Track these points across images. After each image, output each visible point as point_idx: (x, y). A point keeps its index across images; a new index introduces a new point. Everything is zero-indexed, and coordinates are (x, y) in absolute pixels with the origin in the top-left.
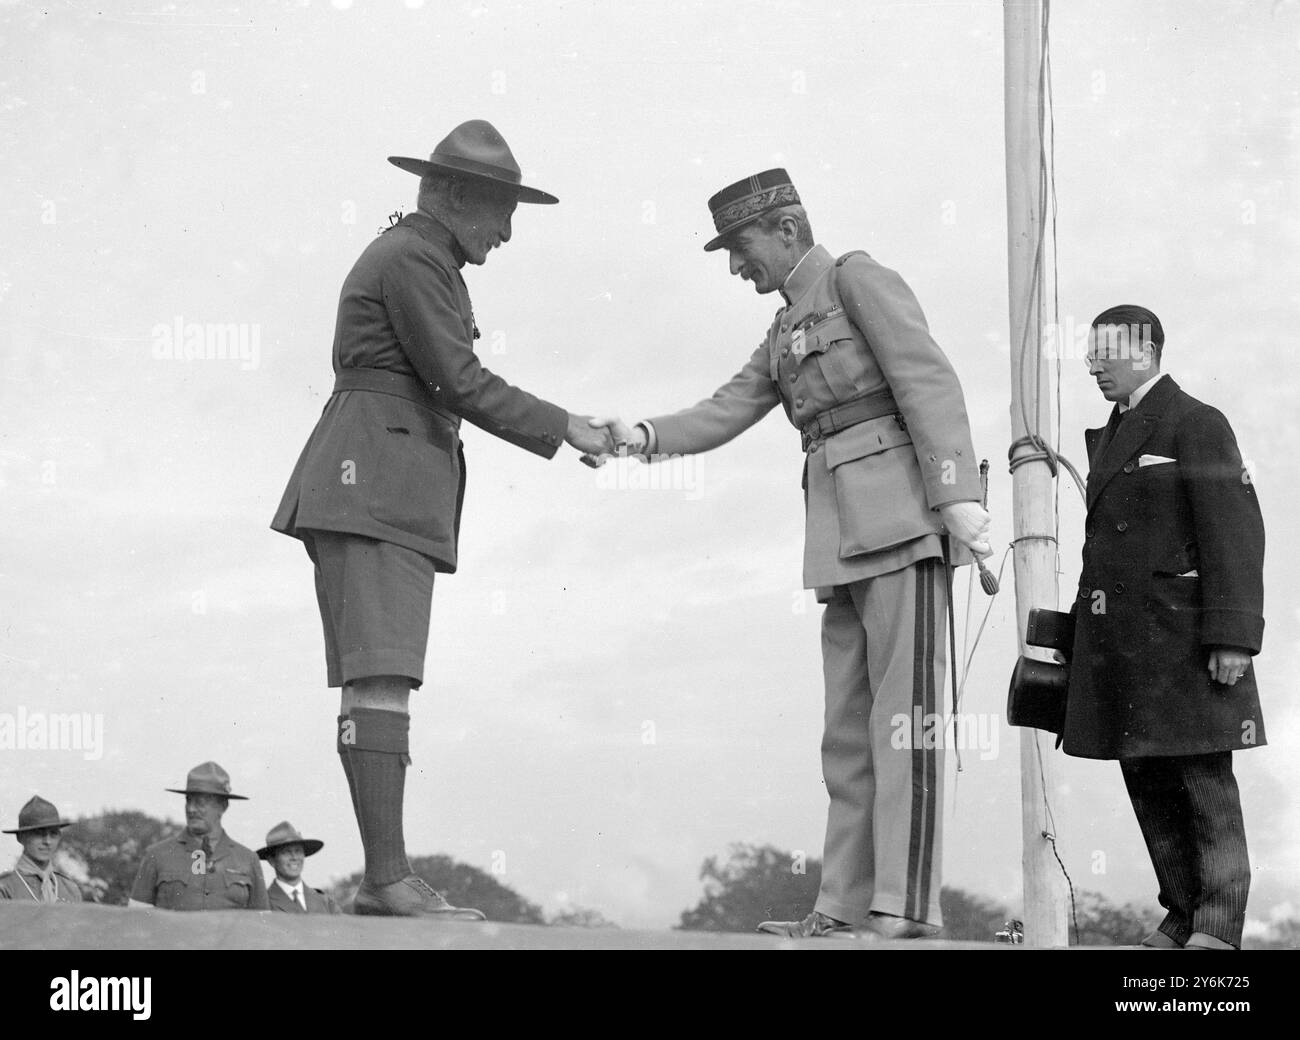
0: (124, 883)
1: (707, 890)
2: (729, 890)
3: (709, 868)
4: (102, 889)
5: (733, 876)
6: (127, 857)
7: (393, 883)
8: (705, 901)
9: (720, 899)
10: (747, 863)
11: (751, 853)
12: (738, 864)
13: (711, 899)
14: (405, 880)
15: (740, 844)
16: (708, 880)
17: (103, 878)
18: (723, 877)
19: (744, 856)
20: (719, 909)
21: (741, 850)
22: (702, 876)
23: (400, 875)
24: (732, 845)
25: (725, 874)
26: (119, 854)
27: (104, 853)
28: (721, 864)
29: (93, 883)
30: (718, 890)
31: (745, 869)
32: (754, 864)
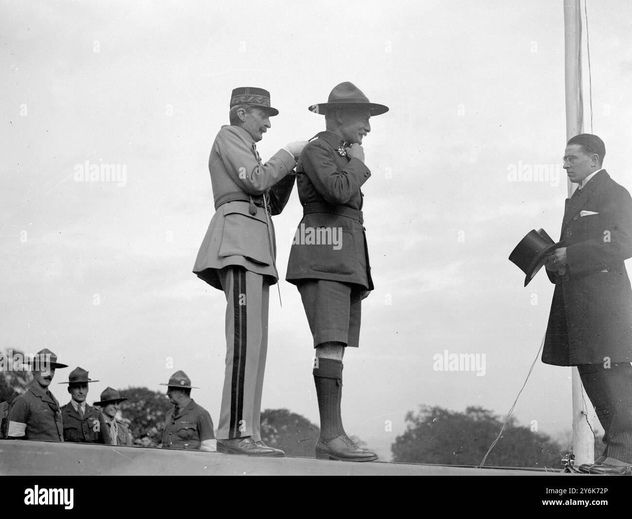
0: (138, 420)
1: (408, 427)
2: (419, 426)
3: (409, 416)
4: (128, 423)
5: (421, 421)
6: (139, 408)
7: (334, 438)
8: (408, 431)
9: (414, 430)
10: (427, 414)
11: (429, 409)
12: (423, 415)
13: (410, 430)
14: (339, 437)
15: (425, 406)
16: (409, 422)
17: (128, 418)
18: (416, 421)
19: (426, 411)
20: (414, 436)
21: (424, 408)
22: (406, 420)
23: (337, 435)
24: (420, 406)
25: (417, 419)
26: (136, 407)
27: (129, 406)
28: (415, 415)
29: (124, 420)
30: (413, 426)
31: (427, 417)
32: (431, 415)
